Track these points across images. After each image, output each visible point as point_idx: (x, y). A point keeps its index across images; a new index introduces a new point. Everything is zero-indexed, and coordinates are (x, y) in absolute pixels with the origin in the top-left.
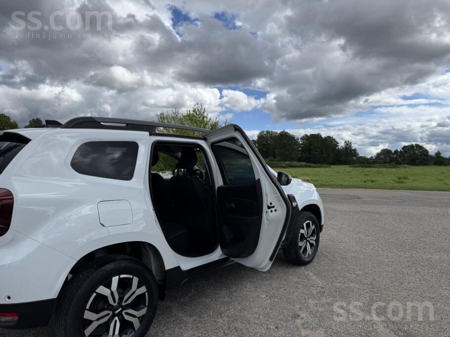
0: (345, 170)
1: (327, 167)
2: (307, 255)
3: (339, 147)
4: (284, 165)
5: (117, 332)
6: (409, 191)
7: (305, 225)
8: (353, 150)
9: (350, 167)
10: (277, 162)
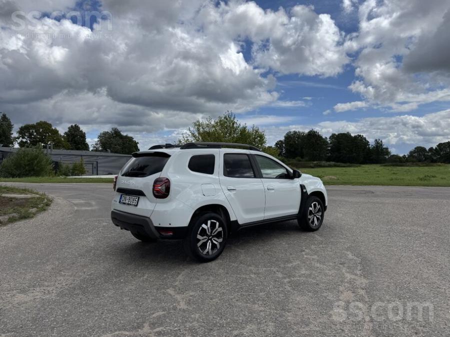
0: (375, 169)
1: (357, 167)
2: (314, 225)
3: (370, 146)
4: (312, 165)
5: (210, 248)
6: (424, 187)
7: (312, 205)
8: (384, 148)
9: (381, 166)
10: (305, 162)
